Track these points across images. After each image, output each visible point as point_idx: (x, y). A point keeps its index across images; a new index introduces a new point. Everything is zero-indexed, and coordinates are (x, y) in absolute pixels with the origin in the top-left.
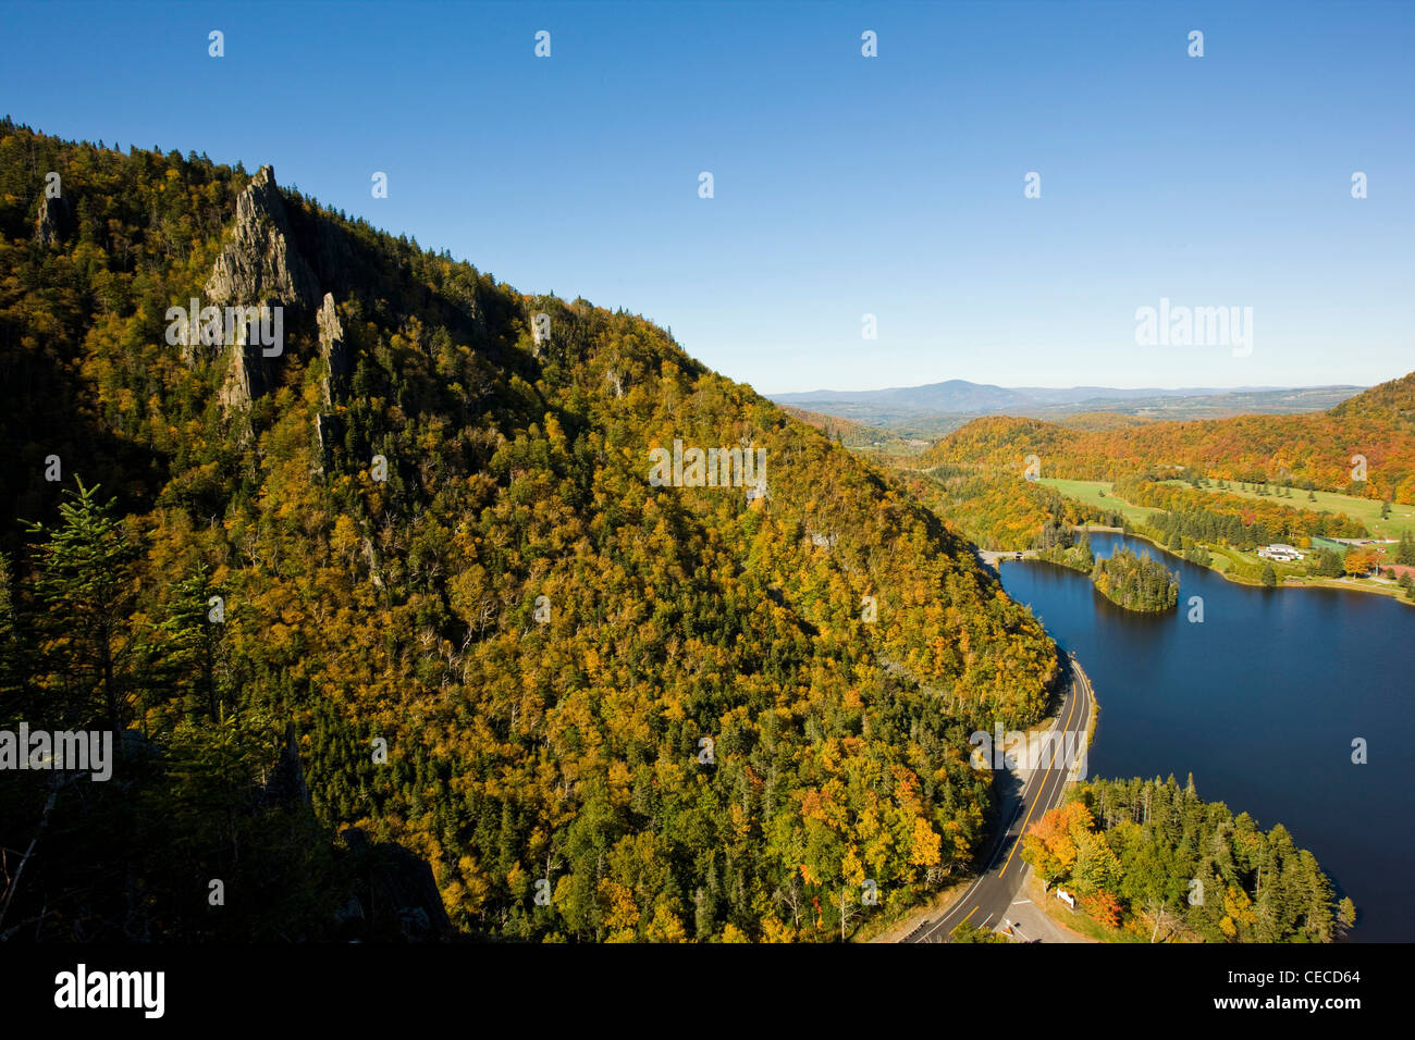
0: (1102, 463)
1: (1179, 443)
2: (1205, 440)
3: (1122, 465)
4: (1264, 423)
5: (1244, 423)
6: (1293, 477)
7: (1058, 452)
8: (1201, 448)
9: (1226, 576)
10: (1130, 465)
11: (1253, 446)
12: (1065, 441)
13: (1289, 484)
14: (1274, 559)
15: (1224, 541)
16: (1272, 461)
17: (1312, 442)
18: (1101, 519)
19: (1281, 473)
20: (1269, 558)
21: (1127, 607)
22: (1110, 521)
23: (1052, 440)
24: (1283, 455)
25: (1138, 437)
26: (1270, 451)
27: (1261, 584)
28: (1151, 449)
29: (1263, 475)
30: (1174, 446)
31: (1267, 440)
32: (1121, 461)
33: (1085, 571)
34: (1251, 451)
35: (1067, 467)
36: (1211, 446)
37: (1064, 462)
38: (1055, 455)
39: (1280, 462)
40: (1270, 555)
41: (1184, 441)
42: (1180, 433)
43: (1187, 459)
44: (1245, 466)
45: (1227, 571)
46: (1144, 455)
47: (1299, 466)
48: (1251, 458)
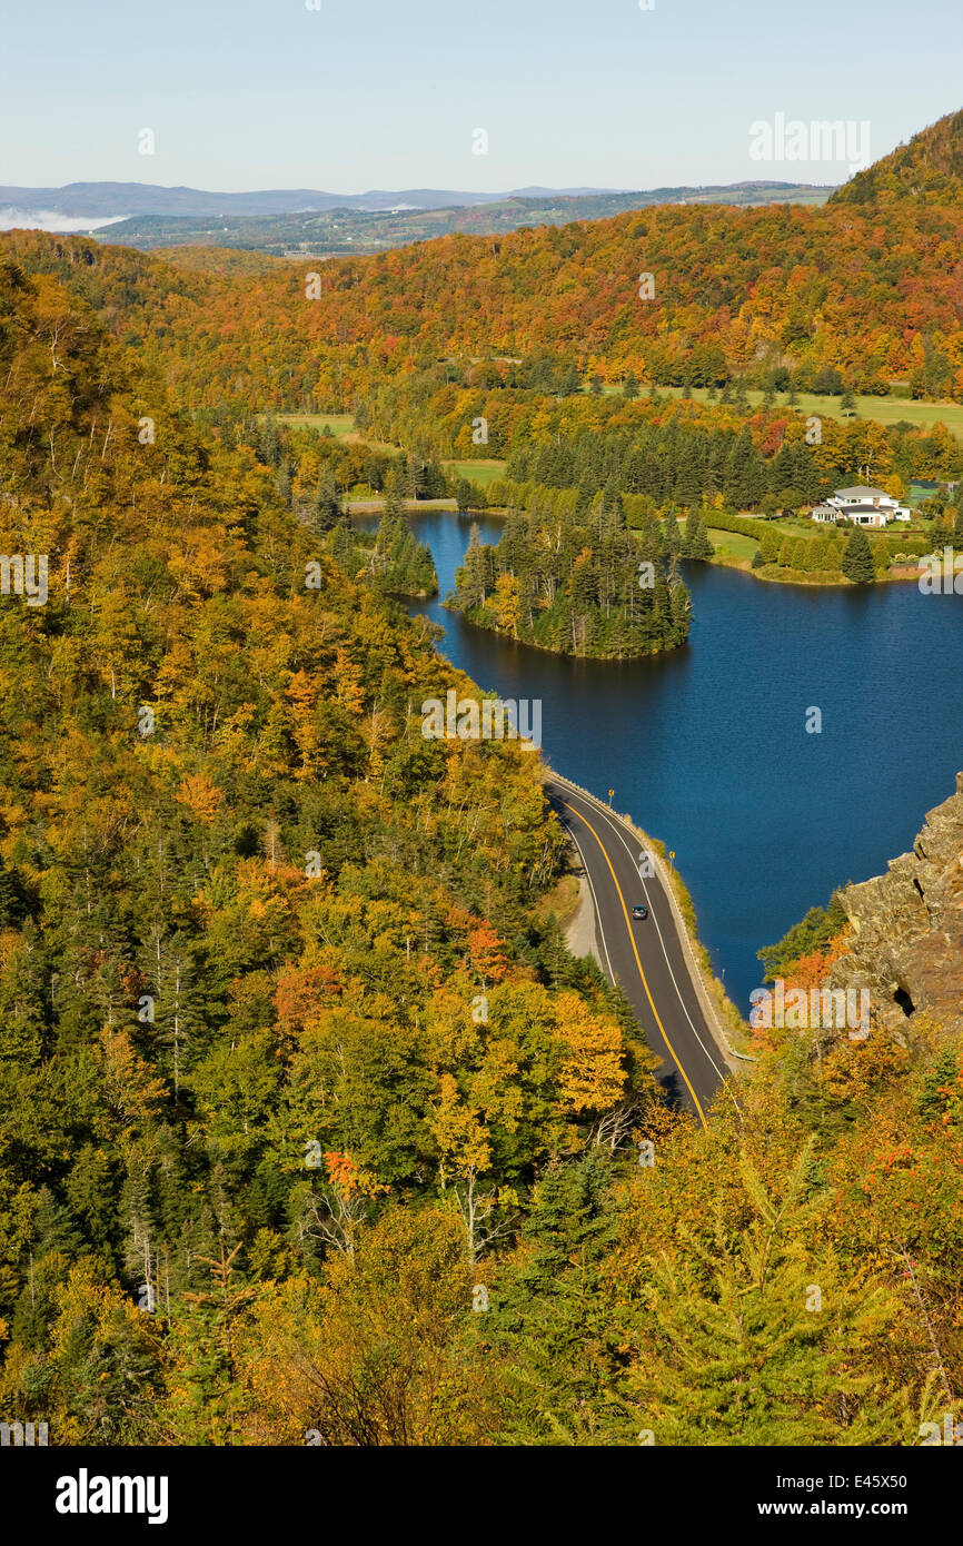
0: (296, 357)
1: (496, 292)
2: (562, 279)
3: (352, 362)
4: (701, 227)
5: (653, 226)
6: (788, 362)
7: (161, 333)
8: (556, 303)
9: (759, 573)
10: (373, 358)
11: (685, 286)
12: (173, 299)
13: (781, 383)
14: (850, 524)
15: (720, 499)
16: (738, 322)
17: (823, 267)
18: (390, 477)
19: (760, 355)
20: (840, 523)
21: (580, 652)
22: (414, 485)
23: (133, 297)
24: (761, 304)
25: (384, 280)
26: (729, 300)
27: (845, 581)
28: (426, 312)
29: (718, 362)
30: (485, 301)
31: (719, 269)
32: (351, 350)
33: (423, 593)
34: (683, 300)
35: (197, 373)
36: (580, 293)
37: (187, 364)
38: (151, 342)
39: (757, 325)
40: (840, 515)
41: (507, 284)
42: (492, 265)
43: (523, 336)
44: (674, 345)
45: (758, 563)
46: (411, 330)
47: (799, 334)
48: (688, 318)
